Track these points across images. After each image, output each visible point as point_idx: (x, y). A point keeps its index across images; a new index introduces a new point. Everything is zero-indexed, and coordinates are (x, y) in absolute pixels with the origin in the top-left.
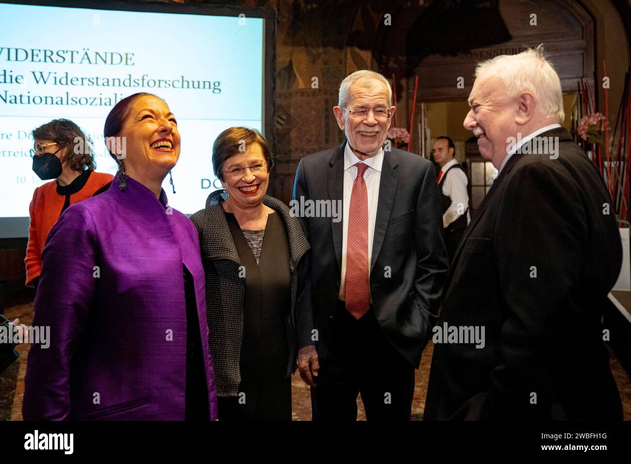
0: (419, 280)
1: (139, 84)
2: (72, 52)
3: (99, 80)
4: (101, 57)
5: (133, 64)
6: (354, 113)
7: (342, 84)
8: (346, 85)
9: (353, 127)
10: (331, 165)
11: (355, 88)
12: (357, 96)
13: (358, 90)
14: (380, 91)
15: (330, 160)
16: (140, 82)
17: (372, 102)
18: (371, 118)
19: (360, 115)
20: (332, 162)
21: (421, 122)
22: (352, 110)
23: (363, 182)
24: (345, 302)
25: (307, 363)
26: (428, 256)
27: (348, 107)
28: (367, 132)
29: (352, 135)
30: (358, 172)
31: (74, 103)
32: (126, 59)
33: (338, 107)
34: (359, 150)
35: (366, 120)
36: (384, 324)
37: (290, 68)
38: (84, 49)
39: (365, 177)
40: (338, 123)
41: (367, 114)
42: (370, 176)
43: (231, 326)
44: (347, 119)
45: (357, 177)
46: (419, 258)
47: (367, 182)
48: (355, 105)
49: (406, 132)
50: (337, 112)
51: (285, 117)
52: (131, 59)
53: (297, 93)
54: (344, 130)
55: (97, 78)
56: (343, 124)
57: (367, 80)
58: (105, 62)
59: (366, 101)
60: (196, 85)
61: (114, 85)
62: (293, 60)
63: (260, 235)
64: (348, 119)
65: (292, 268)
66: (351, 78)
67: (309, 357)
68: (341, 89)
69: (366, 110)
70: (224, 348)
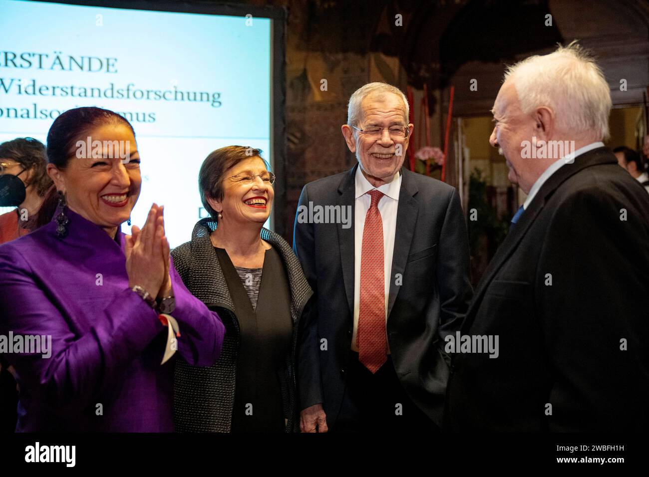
0: (443, 326)
1: (123, 95)
2: (40, 56)
3: (74, 90)
4: (76, 62)
5: (116, 71)
6: (366, 132)
7: (351, 98)
8: (356, 100)
9: (365, 148)
10: (340, 193)
11: (367, 103)
12: (369, 112)
13: (371, 106)
14: (395, 107)
15: (339, 187)
16: (125, 93)
17: (386, 119)
18: (386, 137)
19: (373, 134)
20: (341, 189)
21: (457, 140)
22: (364, 129)
23: (377, 212)
24: (358, 353)
25: (313, 425)
26: (454, 298)
27: (359, 126)
28: (382, 154)
29: (365, 158)
30: (372, 201)
31: (44, 116)
32: (107, 65)
33: (348, 126)
34: (373, 175)
35: (381, 139)
36: (404, 379)
37: (304, 77)
38: (55, 52)
39: (379, 206)
40: (348, 144)
41: (382, 133)
42: (385, 206)
43: (222, 387)
44: (358, 139)
45: (371, 206)
46: (443, 300)
47: (382, 212)
48: (367, 123)
49: (440, 153)
50: (346, 131)
51: (298, 135)
52: (113, 65)
53: (312, 106)
54: (355, 153)
55: (72, 88)
56: (353, 145)
57: (381, 94)
58: (82, 68)
59: (380, 118)
60: (192, 97)
61: (92, 96)
62: (308, 68)
63: (257, 275)
64: (360, 139)
65: (295, 318)
66: (361, 92)
67: (315, 418)
68: (350, 105)
69: (380, 129)
70: (212, 414)
